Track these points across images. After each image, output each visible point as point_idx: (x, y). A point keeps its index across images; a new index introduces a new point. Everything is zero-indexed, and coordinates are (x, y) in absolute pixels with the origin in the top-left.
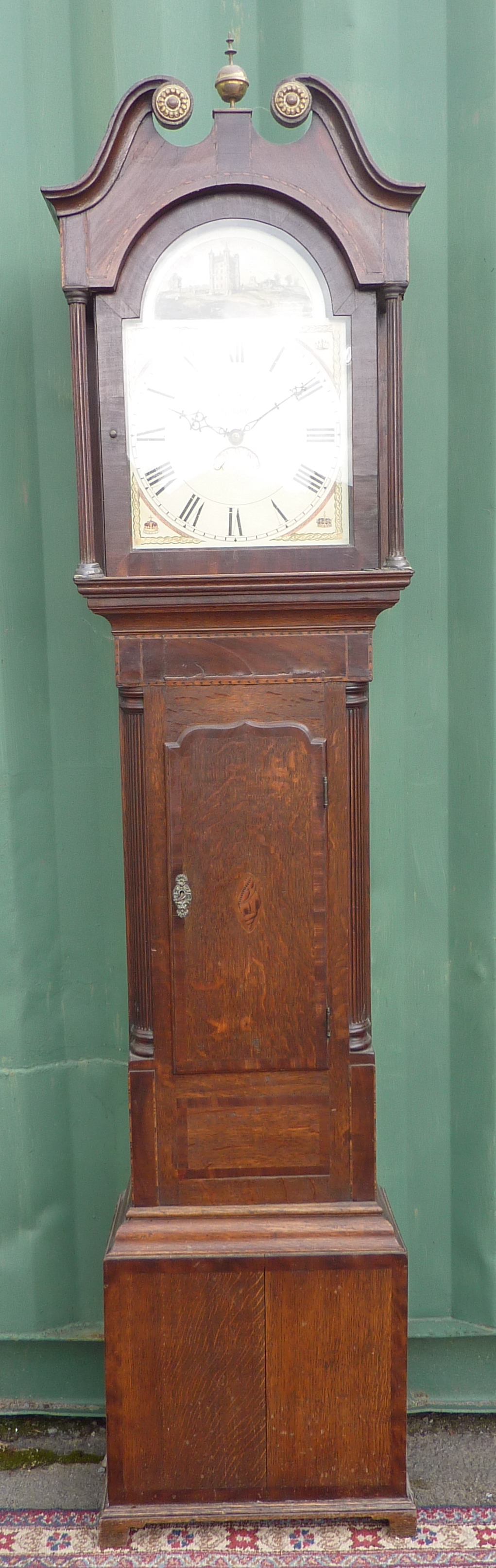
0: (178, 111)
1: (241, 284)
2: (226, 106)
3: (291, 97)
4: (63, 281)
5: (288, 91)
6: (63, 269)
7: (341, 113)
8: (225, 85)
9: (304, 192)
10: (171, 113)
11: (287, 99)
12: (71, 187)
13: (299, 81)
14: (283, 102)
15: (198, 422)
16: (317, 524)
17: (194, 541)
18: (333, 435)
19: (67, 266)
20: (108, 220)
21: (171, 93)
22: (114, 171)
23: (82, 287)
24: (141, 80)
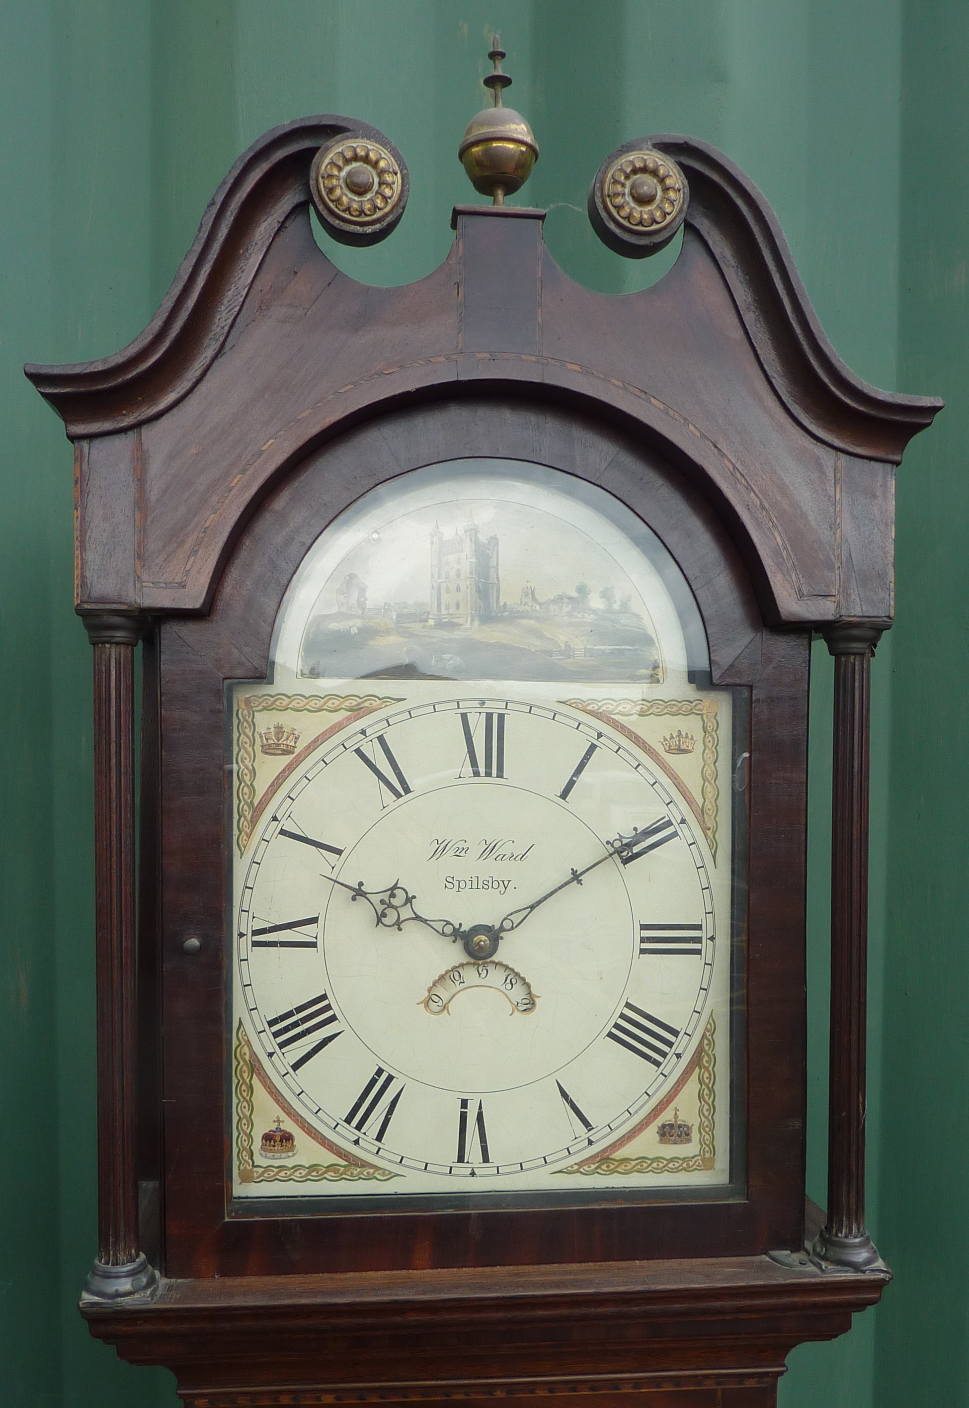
0: (372, 200)
1: (501, 604)
2: (484, 203)
3: (643, 184)
4: (77, 591)
5: (635, 171)
6: (78, 562)
7: (756, 229)
8: (486, 152)
9: (662, 406)
10: (355, 206)
11: (633, 187)
12: (100, 368)
13: (660, 149)
14: (624, 195)
15: (396, 908)
16: (657, 1137)
17: (376, 1175)
18: (698, 940)
19: (90, 556)
20: (194, 451)
21: (356, 158)
22: (211, 335)
23: (125, 607)
24: (286, 121)
